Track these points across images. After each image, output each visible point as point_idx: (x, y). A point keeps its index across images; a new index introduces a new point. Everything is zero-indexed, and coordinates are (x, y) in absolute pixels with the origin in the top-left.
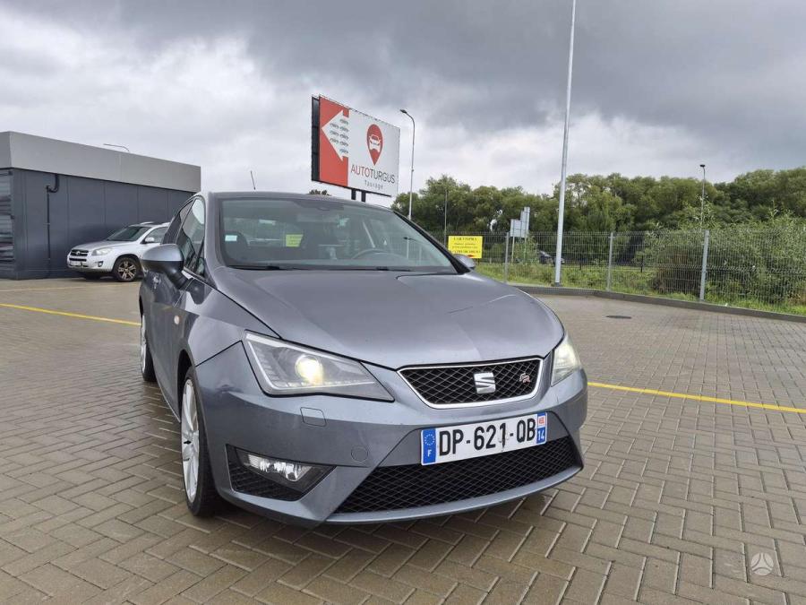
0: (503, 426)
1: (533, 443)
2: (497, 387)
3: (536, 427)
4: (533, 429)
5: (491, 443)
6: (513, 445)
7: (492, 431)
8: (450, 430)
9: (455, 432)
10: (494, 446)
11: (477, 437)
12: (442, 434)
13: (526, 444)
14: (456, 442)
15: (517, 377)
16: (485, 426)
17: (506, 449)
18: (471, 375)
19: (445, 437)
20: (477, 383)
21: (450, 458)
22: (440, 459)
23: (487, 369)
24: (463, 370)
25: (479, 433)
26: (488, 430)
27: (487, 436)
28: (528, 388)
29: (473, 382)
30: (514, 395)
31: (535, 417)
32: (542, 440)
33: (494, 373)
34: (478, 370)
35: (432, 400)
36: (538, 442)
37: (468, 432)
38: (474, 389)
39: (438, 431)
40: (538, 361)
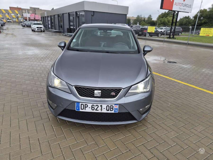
0: (101, 106)
2: (101, 95)
3: (114, 108)
4: (112, 108)
5: (97, 109)
6: (104, 111)
7: (97, 106)
8: (84, 104)
9: (85, 105)
10: (98, 110)
11: (92, 107)
12: (81, 104)
13: (109, 112)
14: (85, 107)
15: (110, 93)
16: (95, 105)
17: (102, 112)
18: (94, 91)
19: (82, 105)
21: (84, 110)
22: (81, 110)
23: (99, 90)
24: (92, 89)
25: (93, 106)
26: (96, 106)
27: (96, 108)
28: (114, 97)
29: (94, 92)
31: (114, 105)
32: (116, 112)
33: (102, 91)
34: (96, 90)
35: (81, 95)
36: (114, 112)
37: (90, 105)
38: (94, 95)
39: (80, 103)
40: (122, 89)
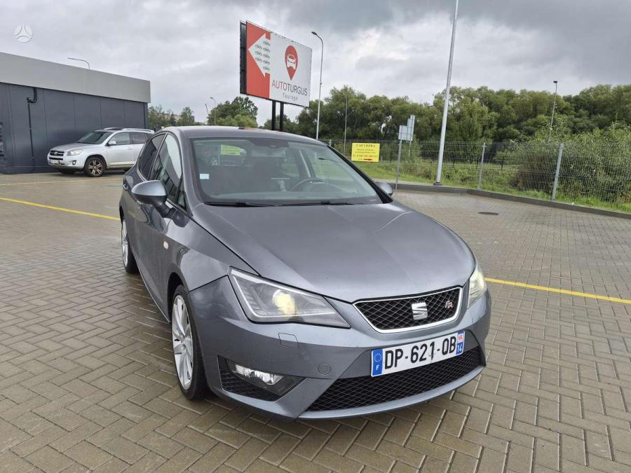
0: (433, 344)
1: (454, 354)
2: (429, 313)
3: (456, 343)
4: (454, 345)
5: (423, 357)
6: (439, 357)
7: (424, 348)
8: (393, 349)
9: (397, 351)
10: (425, 359)
11: (413, 354)
12: (387, 352)
13: (449, 356)
14: (397, 358)
15: (444, 304)
16: (419, 345)
17: (434, 361)
18: (409, 305)
19: (390, 355)
20: (414, 312)
21: (393, 370)
22: (385, 372)
23: (421, 300)
24: (403, 302)
25: (415, 350)
26: (421, 348)
27: (420, 352)
28: (451, 312)
29: (411, 311)
30: (441, 319)
31: (456, 335)
32: (460, 352)
33: (426, 302)
34: (414, 301)
35: (379, 326)
36: (457, 353)
37: (407, 350)
38: (411, 316)
39: (384, 351)
40: (458, 290)
